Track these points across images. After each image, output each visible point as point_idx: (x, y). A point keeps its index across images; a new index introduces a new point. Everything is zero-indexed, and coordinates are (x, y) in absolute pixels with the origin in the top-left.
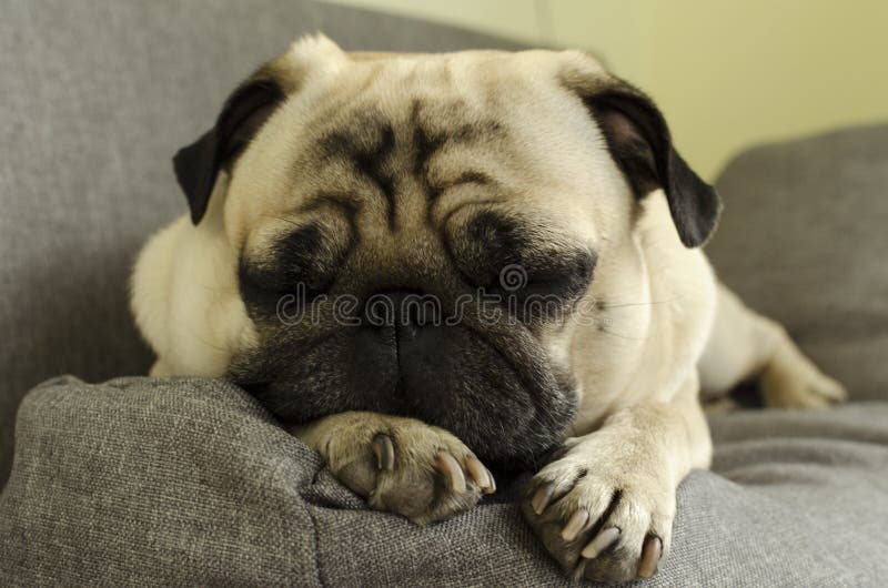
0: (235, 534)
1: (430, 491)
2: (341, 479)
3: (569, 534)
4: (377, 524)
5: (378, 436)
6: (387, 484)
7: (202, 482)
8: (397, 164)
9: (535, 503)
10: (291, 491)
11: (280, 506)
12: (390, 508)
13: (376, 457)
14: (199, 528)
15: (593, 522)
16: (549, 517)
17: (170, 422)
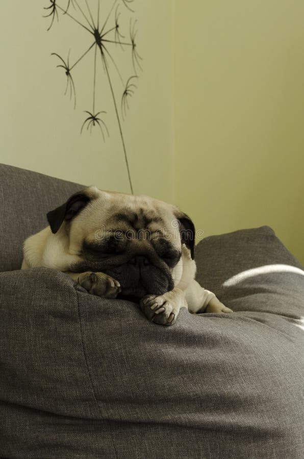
0: (56, 299)
1: (105, 287)
2: (83, 285)
3: (152, 308)
4: (93, 297)
5: (91, 274)
6: (94, 286)
7: (47, 288)
8: (139, 225)
9: (144, 301)
10: (72, 286)
11: (69, 290)
12: (95, 293)
13: (92, 280)
14: (46, 299)
15: (159, 307)
16: (148, 304)
17: (37, 274)
